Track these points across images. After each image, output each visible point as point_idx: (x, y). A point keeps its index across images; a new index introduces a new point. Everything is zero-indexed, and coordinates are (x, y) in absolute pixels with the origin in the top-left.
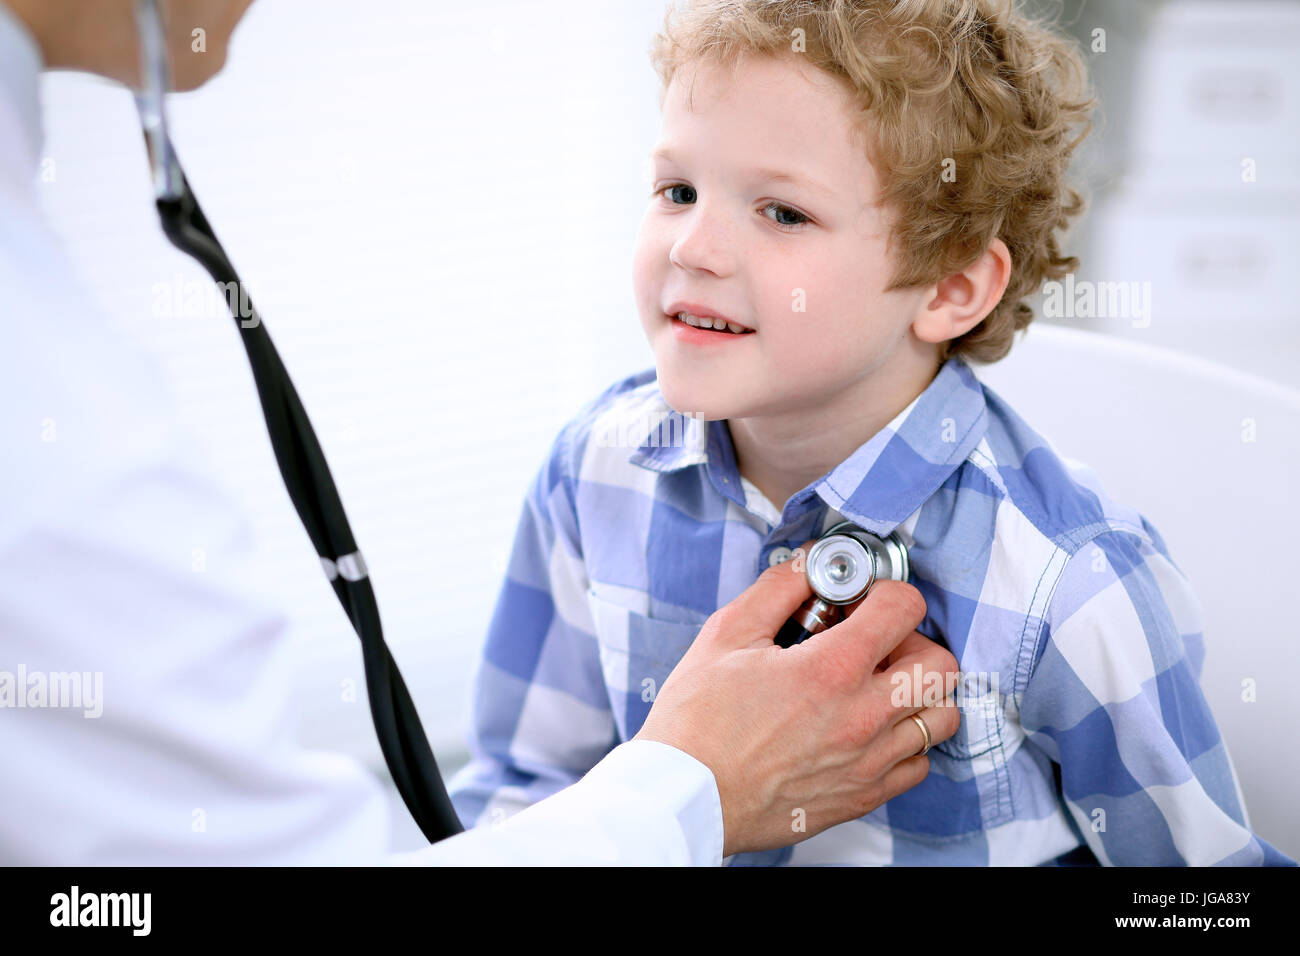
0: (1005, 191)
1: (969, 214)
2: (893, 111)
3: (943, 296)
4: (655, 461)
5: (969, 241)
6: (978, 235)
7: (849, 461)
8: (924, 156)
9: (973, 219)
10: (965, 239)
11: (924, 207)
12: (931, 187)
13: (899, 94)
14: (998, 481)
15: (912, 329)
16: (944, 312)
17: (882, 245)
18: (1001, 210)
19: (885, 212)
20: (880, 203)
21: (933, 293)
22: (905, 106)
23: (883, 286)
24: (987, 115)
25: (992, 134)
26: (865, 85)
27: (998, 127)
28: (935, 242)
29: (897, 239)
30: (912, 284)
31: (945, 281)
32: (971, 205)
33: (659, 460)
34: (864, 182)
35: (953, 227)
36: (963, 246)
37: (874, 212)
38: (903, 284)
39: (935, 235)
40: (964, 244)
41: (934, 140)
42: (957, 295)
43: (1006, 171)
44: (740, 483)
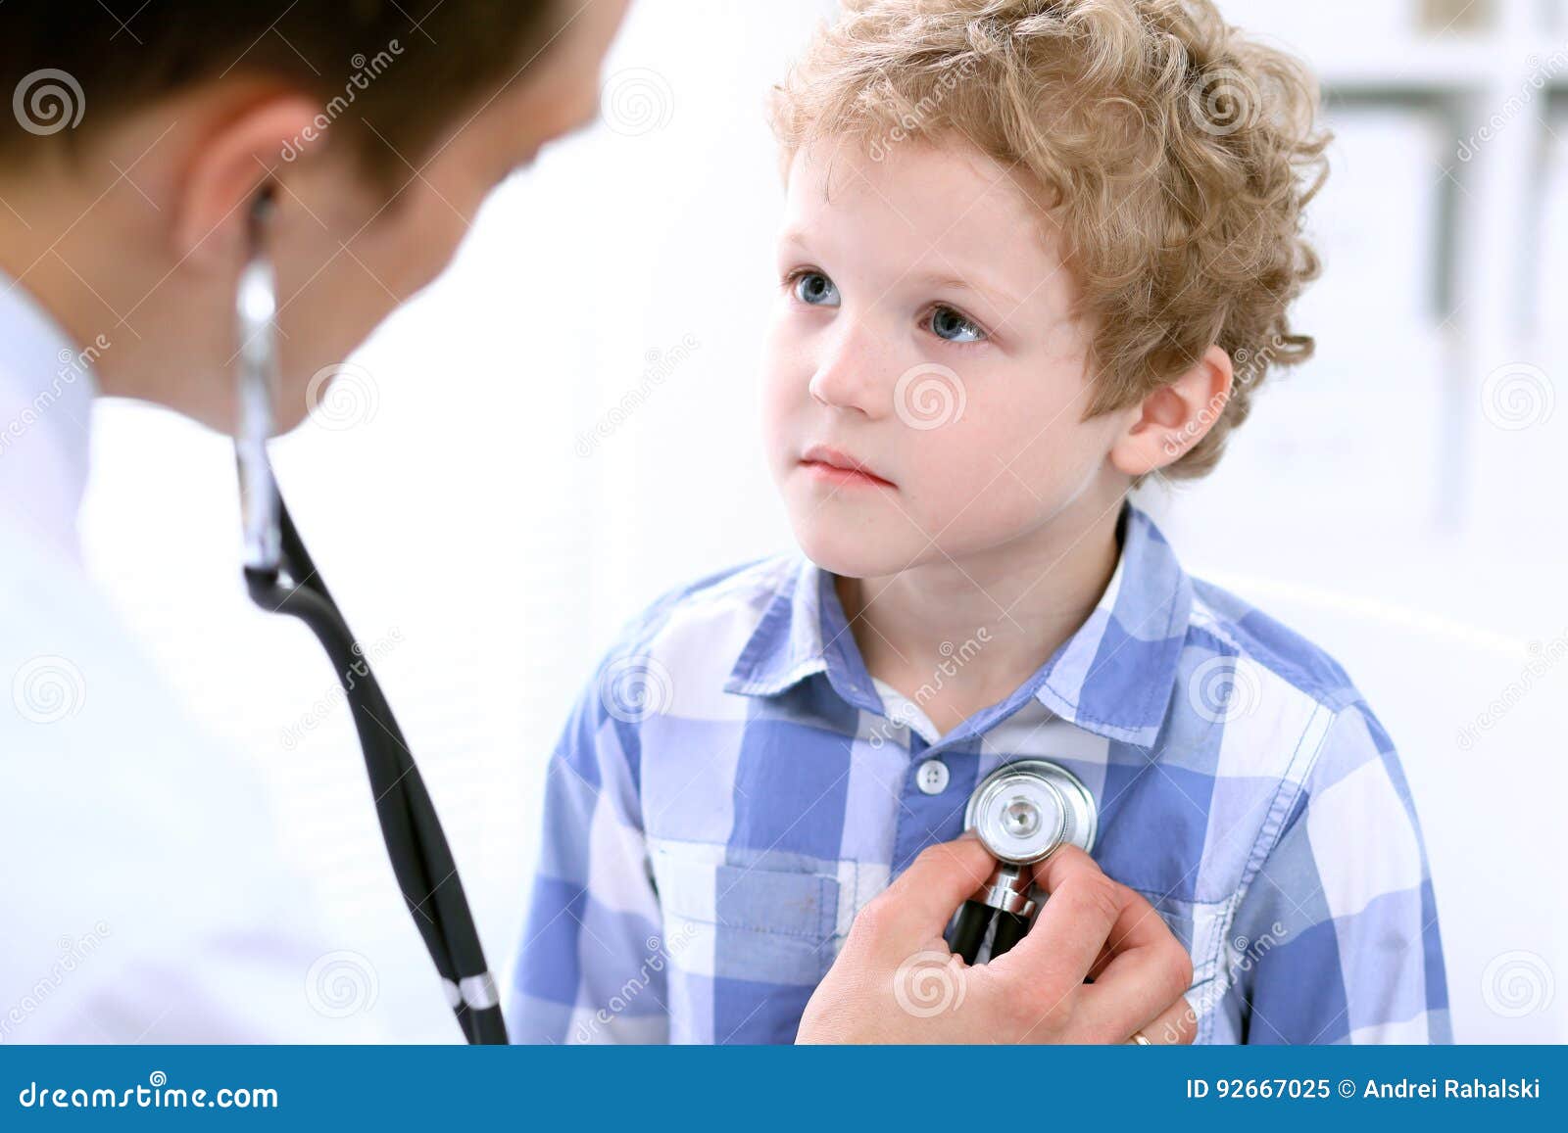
0: (1228, 285)
2: (1089, 206)
3: (1149, 418)
4: (756, 685)
5: (1183, 348)
6: (1194, 342)
8: (1130, 262)
9: (1188, 324)
10: (1178, 347)
11: (1130, 320)
13: (1093, 182)
14: (1226, 638)
15: (1109, 457)
16: (1151, 436)
17: (1078, 367)
18: (1222, 309)
19: (1081, 327)
20: (1076, 317)
21: (1137, 414)
22: (1103, 198)
23: (1078, 416)
24: (1202, 192)
25: (1209, 217)
26: (1051, 178)
27: (1217, 206)
28: (1142, 359)
29: (1095, 358)
30: (1113, 408)
31: (1151, 398)
32: (1185, 306)
33: (761, 682)
36: (1176, 356)
37: (1068, 327)
38: (1097, 411)
39: (1144, 350)
40: (1174, 354)
41: (1142, 239)
42: (1165, 415)
44: (873, 688)
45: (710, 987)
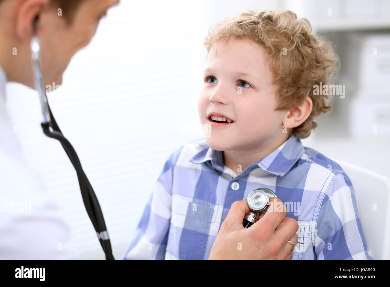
0: (310, 81)
1: (300, 88)
2: (277, 55)
3: (292, 114)
4: (196, 161)
5: (300, 96)
6: (303, 95)
7: (267, 157)
8: (287, 69)
9: (301, 89)
10: (299, 96)
11: (286, 85)
12: (289, 78)
13: (279, 50)
14: (310, 160)
15: (282, 124)
16: (292, 119)
17: (273, 96)
18: (309, 87)
19: (275, 86)
20: (274, 83)
21: (289, 113)
22: (281, 54)
23: (274, 109)
24: (305, 58)
25: (307, 64)
26: (269, 47)
27: (309, 62)
28: (289, 96)
29: (278, 94)
30: (283, 109)
31: (292, 109)
32: (300, 85)
34: (269, 77)
35: (296, 91)
36: (298, 98)
37: (271, 86)
38: (280, 108)
39: (290, 94)
41: (290, 64)
42: (296, 114)
43: (311, 75)
45: (181, 230)
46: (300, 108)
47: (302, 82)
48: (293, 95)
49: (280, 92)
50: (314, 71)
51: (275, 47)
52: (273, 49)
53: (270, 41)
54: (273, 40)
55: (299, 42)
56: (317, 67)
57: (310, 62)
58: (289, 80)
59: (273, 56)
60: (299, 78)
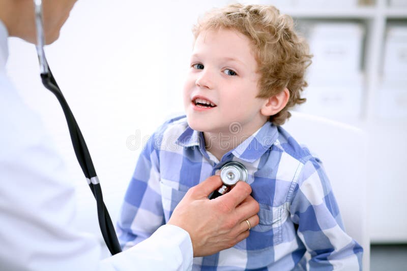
0: (290, 74)
1: (280, 79)
2: (262, 47)
3: (270, 103)
4: (183, 143)
5: (279, 87)
8: (270, 60)
9: (281, 80)
13: (264, 42)
14: (281, 148)
15: (260, 111)
16: (270, 107)
17: (256, 84)
18: (288, 79)
19: (258, 75)
20: (257, 72)
21: (267, 101)
22: (266, 46)
23: (255, 96)
24: (287, 52)
25: (288, 58)
26: (255, 38)
27: (289, 56)
28: (270, 85)
29: (260, 83)
30: (263, 97)
31: (271, 98)
32: (281, 77)
35: (276, 82)
37: (255, 74)
38: (261, 96)
39: (271, 83)
40: (277, 88)
41: (273, 56)
42: (274, 103)
43: (291, 68)
44: (206, 152)
46: (278, 98)
47: (282, 74)
48: (273, 85)
49: (262, 81)
50: (294, 64)
51: (260, 39)
52: (258, 40)
53: (256, 33)
54: (259, 32)
55: (282, 37)
56: (296, 61)
57: (291, 56)
58: (271, 71)
59: (259, 47)
60: (280, 70)
